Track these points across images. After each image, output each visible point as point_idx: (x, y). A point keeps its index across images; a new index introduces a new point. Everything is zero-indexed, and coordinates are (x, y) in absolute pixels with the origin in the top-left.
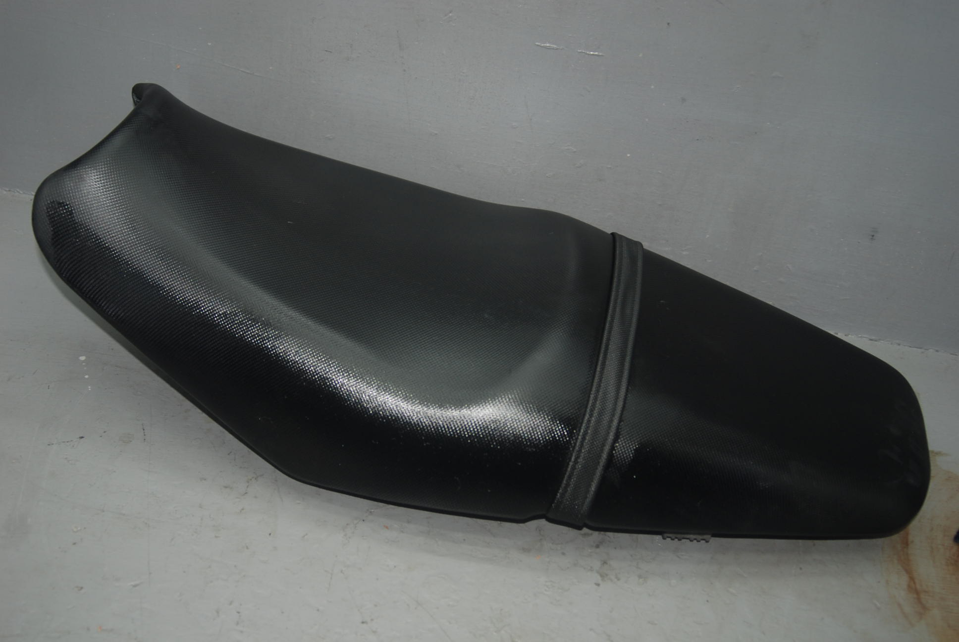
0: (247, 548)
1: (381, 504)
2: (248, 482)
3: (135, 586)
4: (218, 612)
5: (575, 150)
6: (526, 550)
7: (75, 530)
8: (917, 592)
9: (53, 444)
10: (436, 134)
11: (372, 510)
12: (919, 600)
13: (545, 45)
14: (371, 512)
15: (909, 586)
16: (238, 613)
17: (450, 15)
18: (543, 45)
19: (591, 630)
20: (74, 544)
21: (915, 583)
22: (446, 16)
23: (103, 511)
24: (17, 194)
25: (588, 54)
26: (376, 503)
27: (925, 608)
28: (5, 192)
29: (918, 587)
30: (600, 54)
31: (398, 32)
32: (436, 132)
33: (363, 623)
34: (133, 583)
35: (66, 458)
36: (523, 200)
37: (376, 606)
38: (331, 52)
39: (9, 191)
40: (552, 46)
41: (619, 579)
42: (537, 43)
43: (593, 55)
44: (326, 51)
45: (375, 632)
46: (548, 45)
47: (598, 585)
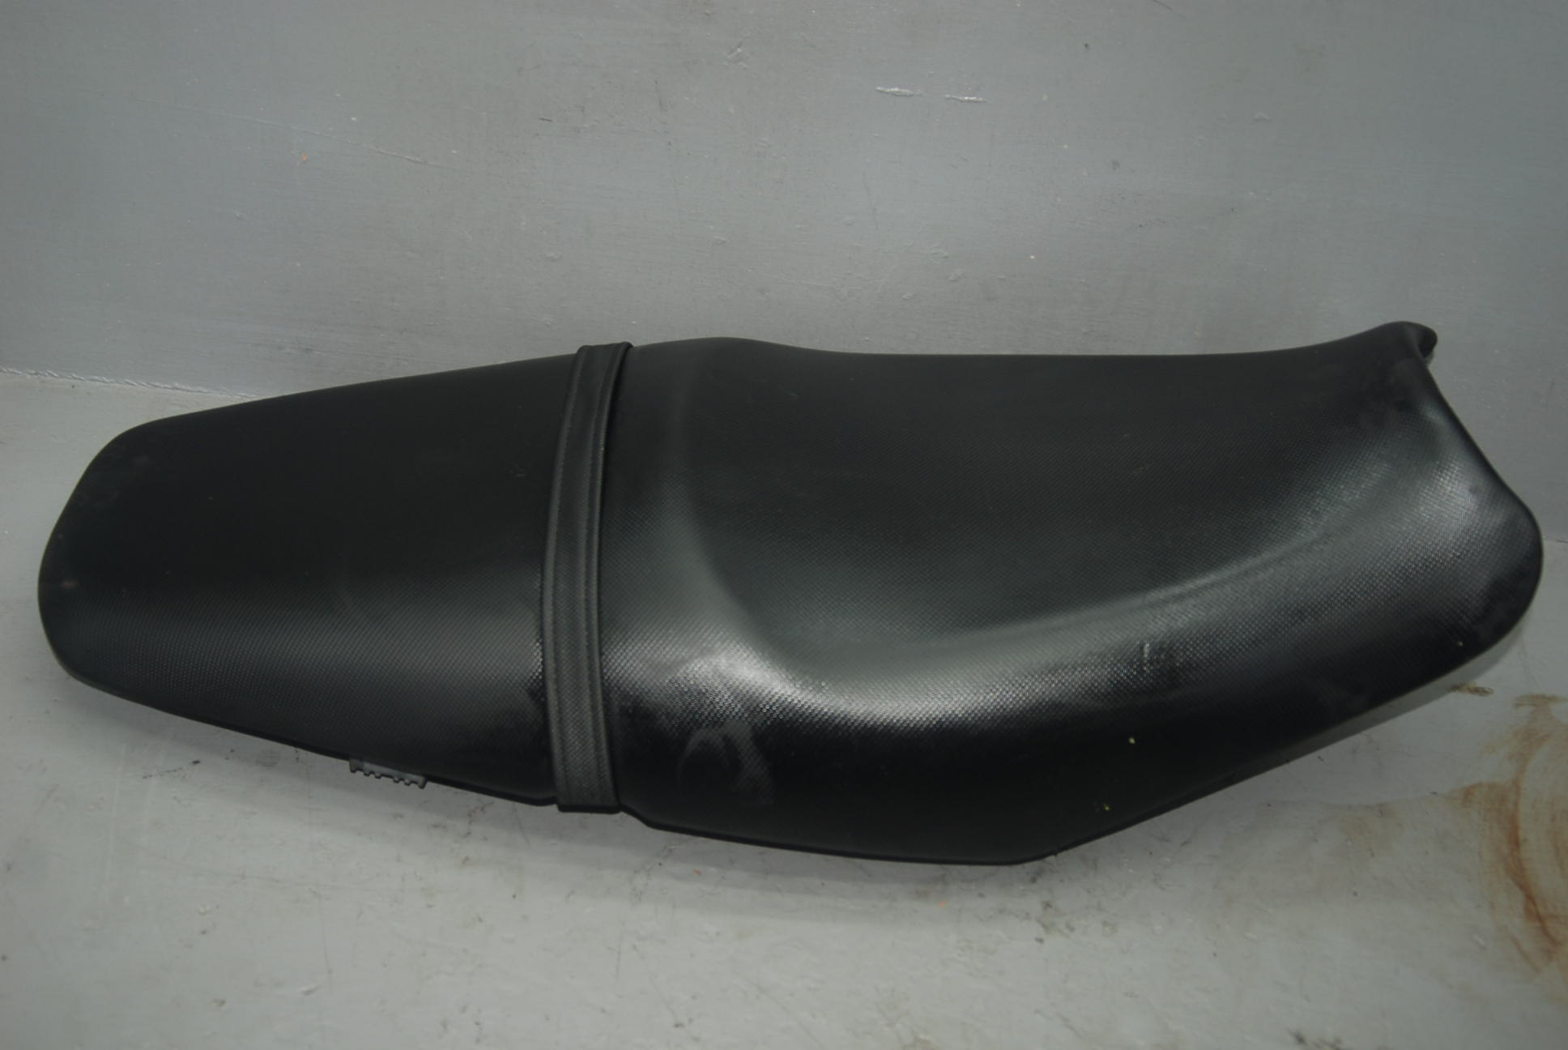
0: (480, 920)
1: (685, 837)
2: (470, 815)
3: (308, 993)
4: (445, 1025)
5: (946, 254)
6: (921, 895)
7: (202, 910)
8: (1539, 918)
9: (151, 776)
10: (725, 242)
11: (673, 847)
12: (1544, 931)
13: (892, 90)
14: (671, 850)
15: (1527, 910)
16: (477, 1024)
17: (739, 50)
18: (888, 90)
19: (1037, 1012)
20: (204, 932)
21: (1535, 904)
22: (732, 52)
23: (243, 877)
24: (50, 378)
25: (962, 101)
26: (677, 835)
27: (1554, 942)
28: (29, 377)
29: (1541, 910)
30: (981, 99)
31: (656, 82)
32: (723, 239)
33: (677, 1026)
34: (305, 989)
35: (175, 798)
36: (867, 338)
37: (694, 997)
38: (550, 121)
39: (36, 374)
40: (903, 90)
41: (1072, 929)
42: (879, 88)
43: (969, 101)
44: (543, 119)
45: (696, 1039)
46: (896, 89)
47: (1040, 941)
